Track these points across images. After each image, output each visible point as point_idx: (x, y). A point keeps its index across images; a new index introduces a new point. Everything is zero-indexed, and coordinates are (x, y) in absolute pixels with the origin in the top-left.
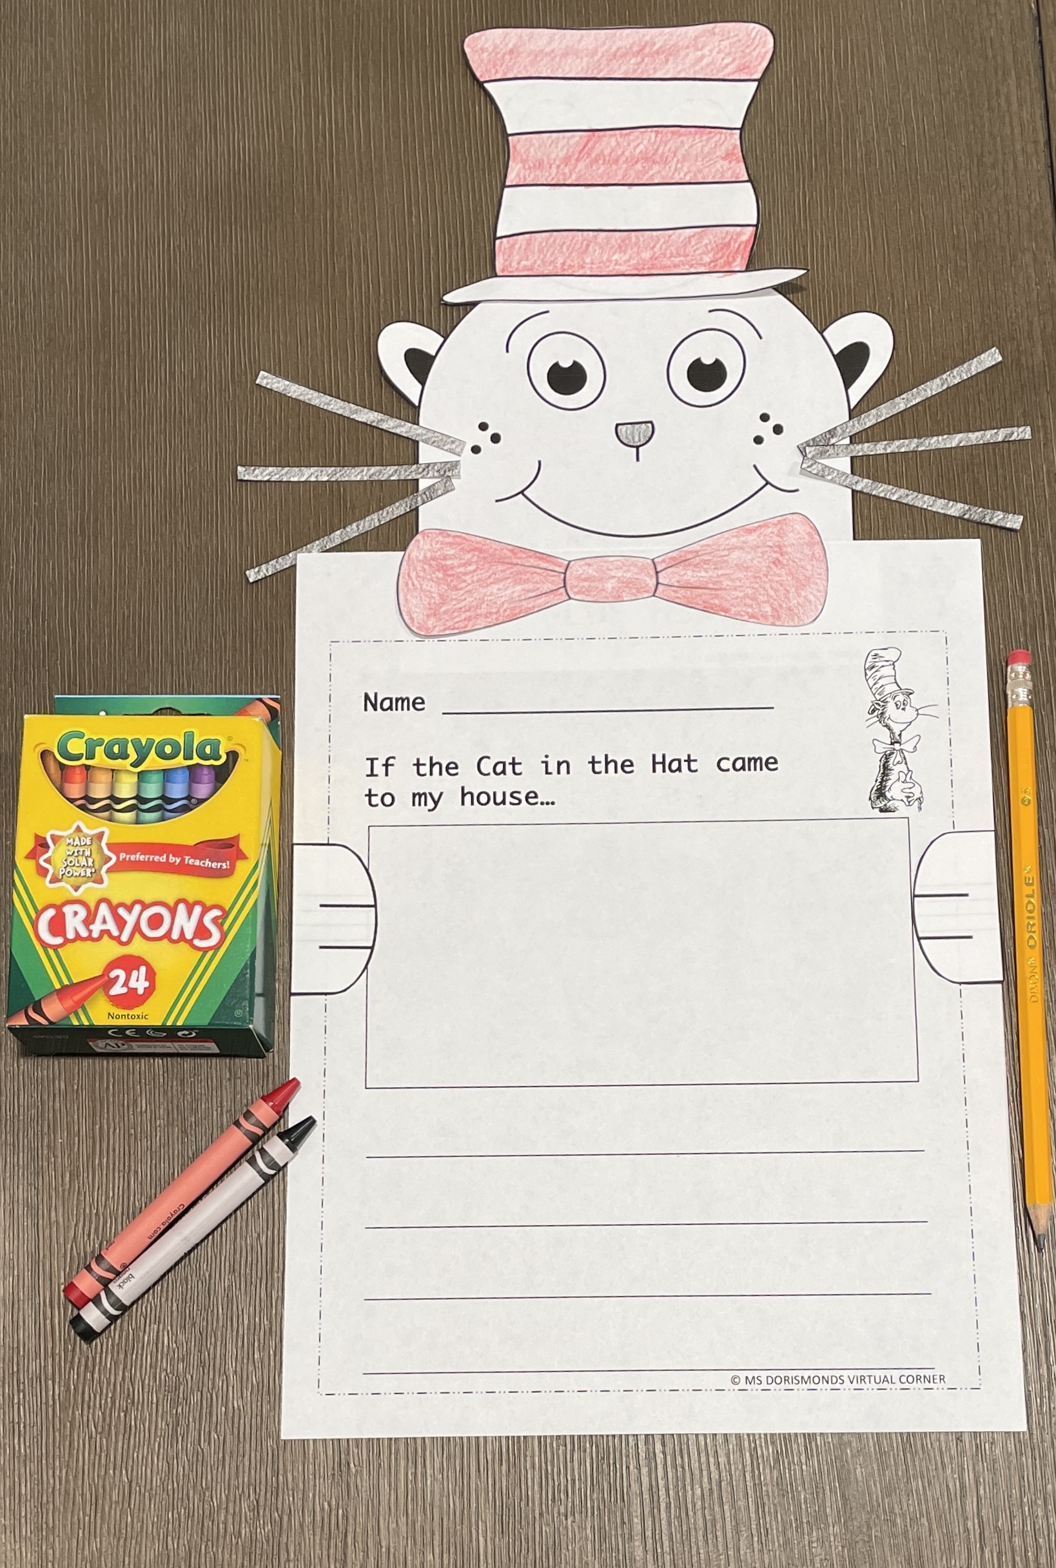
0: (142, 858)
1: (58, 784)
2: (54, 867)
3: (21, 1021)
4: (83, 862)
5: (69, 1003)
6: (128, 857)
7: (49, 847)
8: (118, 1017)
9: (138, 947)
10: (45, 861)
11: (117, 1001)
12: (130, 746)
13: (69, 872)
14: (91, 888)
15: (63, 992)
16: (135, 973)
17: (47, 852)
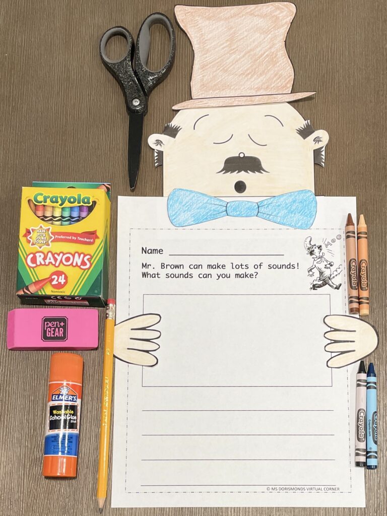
0: (63, 237)
4: (43, 239)
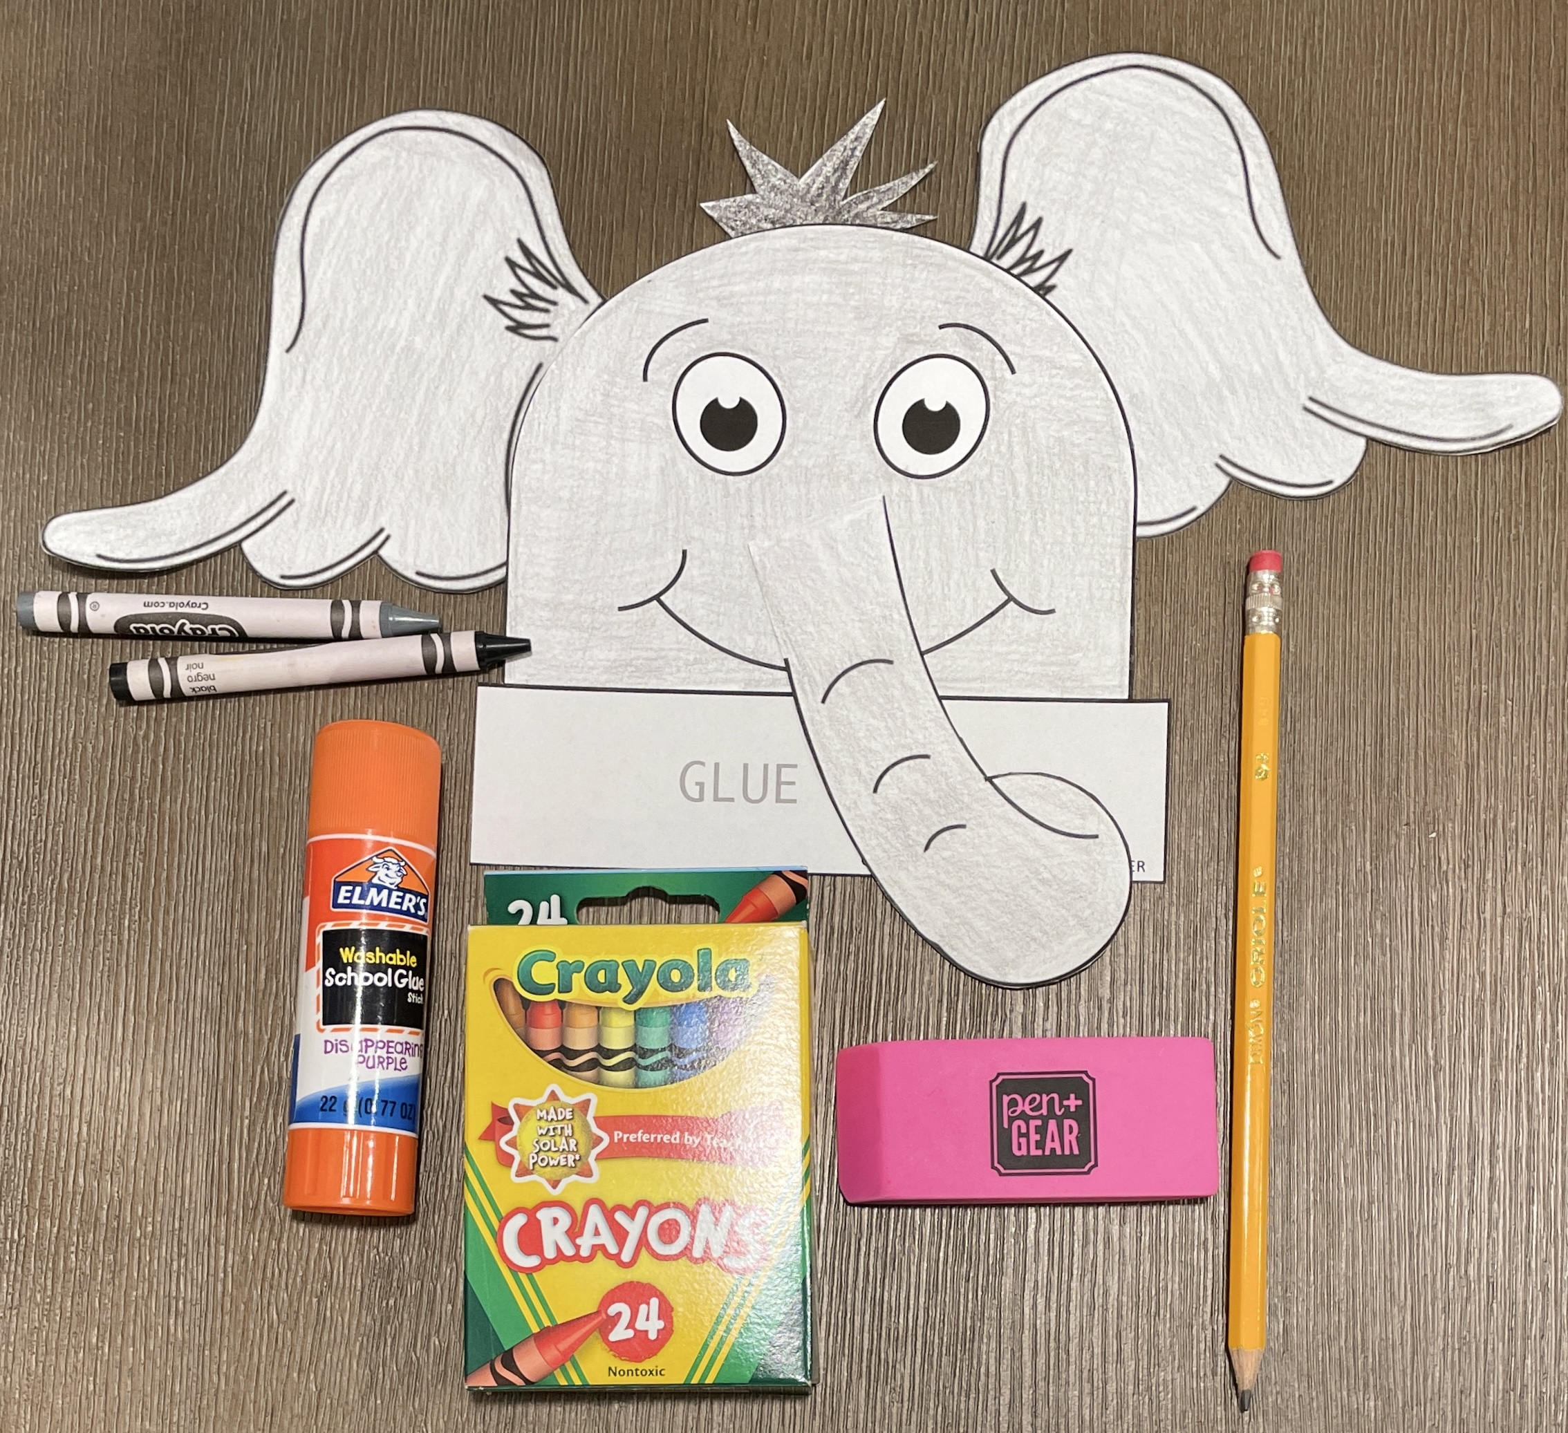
1: (521, 1030)
2: (522, 1154)
3: (485, 1380)
5: (553, 1353)
6: (626, 1136)
7: (512, 1124)
8: (623, 1373)
9: (645, 1271)
10: (507, 1143)
11: (621, 1349)
12: (621, 970)
13: (543, 1160)
14: (576, 1182)
15: (545, 1336)
16: (643, 1308)
17: (511, 1130)
